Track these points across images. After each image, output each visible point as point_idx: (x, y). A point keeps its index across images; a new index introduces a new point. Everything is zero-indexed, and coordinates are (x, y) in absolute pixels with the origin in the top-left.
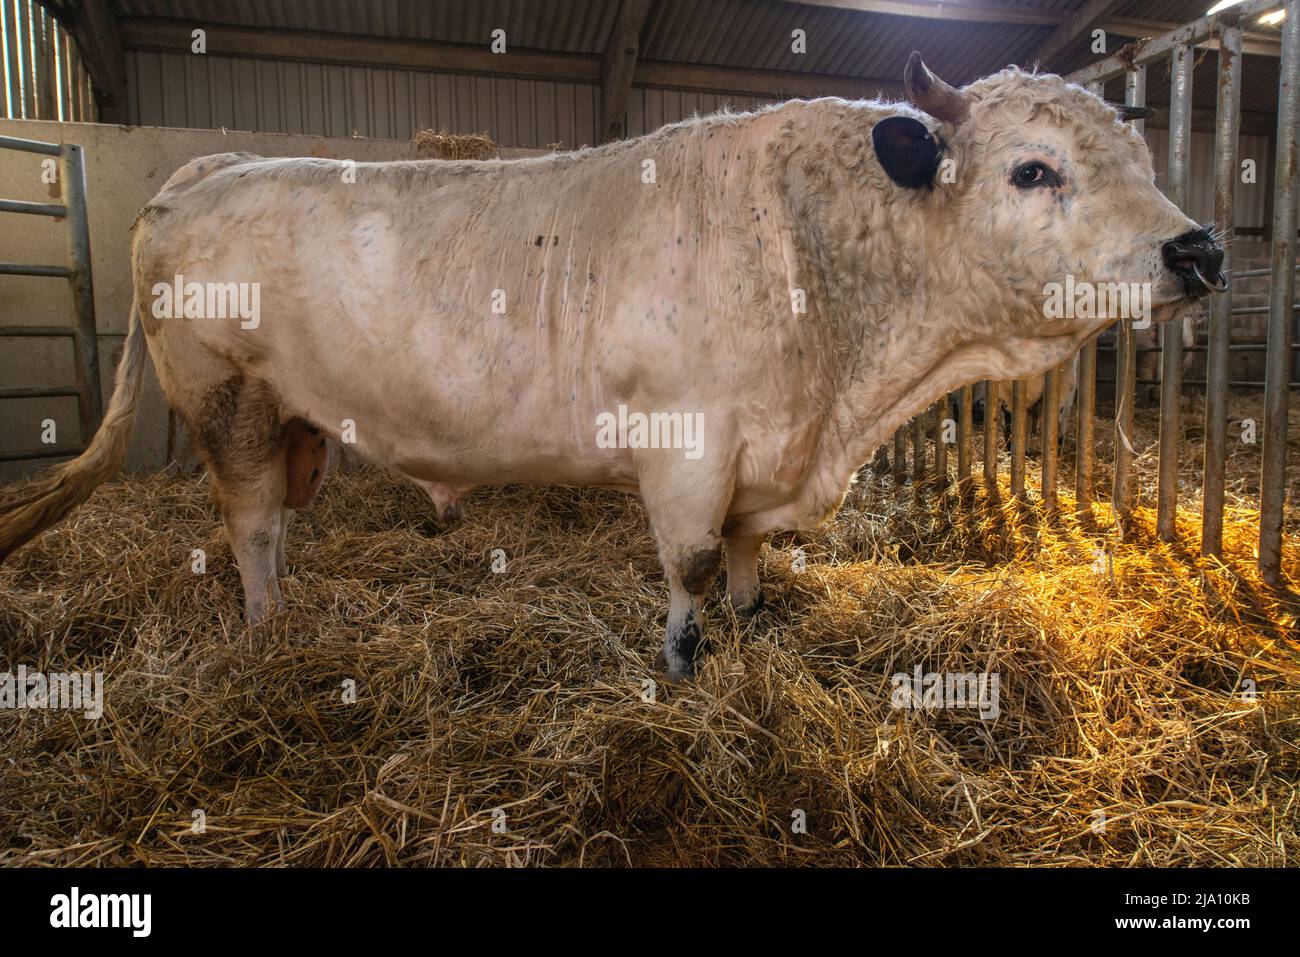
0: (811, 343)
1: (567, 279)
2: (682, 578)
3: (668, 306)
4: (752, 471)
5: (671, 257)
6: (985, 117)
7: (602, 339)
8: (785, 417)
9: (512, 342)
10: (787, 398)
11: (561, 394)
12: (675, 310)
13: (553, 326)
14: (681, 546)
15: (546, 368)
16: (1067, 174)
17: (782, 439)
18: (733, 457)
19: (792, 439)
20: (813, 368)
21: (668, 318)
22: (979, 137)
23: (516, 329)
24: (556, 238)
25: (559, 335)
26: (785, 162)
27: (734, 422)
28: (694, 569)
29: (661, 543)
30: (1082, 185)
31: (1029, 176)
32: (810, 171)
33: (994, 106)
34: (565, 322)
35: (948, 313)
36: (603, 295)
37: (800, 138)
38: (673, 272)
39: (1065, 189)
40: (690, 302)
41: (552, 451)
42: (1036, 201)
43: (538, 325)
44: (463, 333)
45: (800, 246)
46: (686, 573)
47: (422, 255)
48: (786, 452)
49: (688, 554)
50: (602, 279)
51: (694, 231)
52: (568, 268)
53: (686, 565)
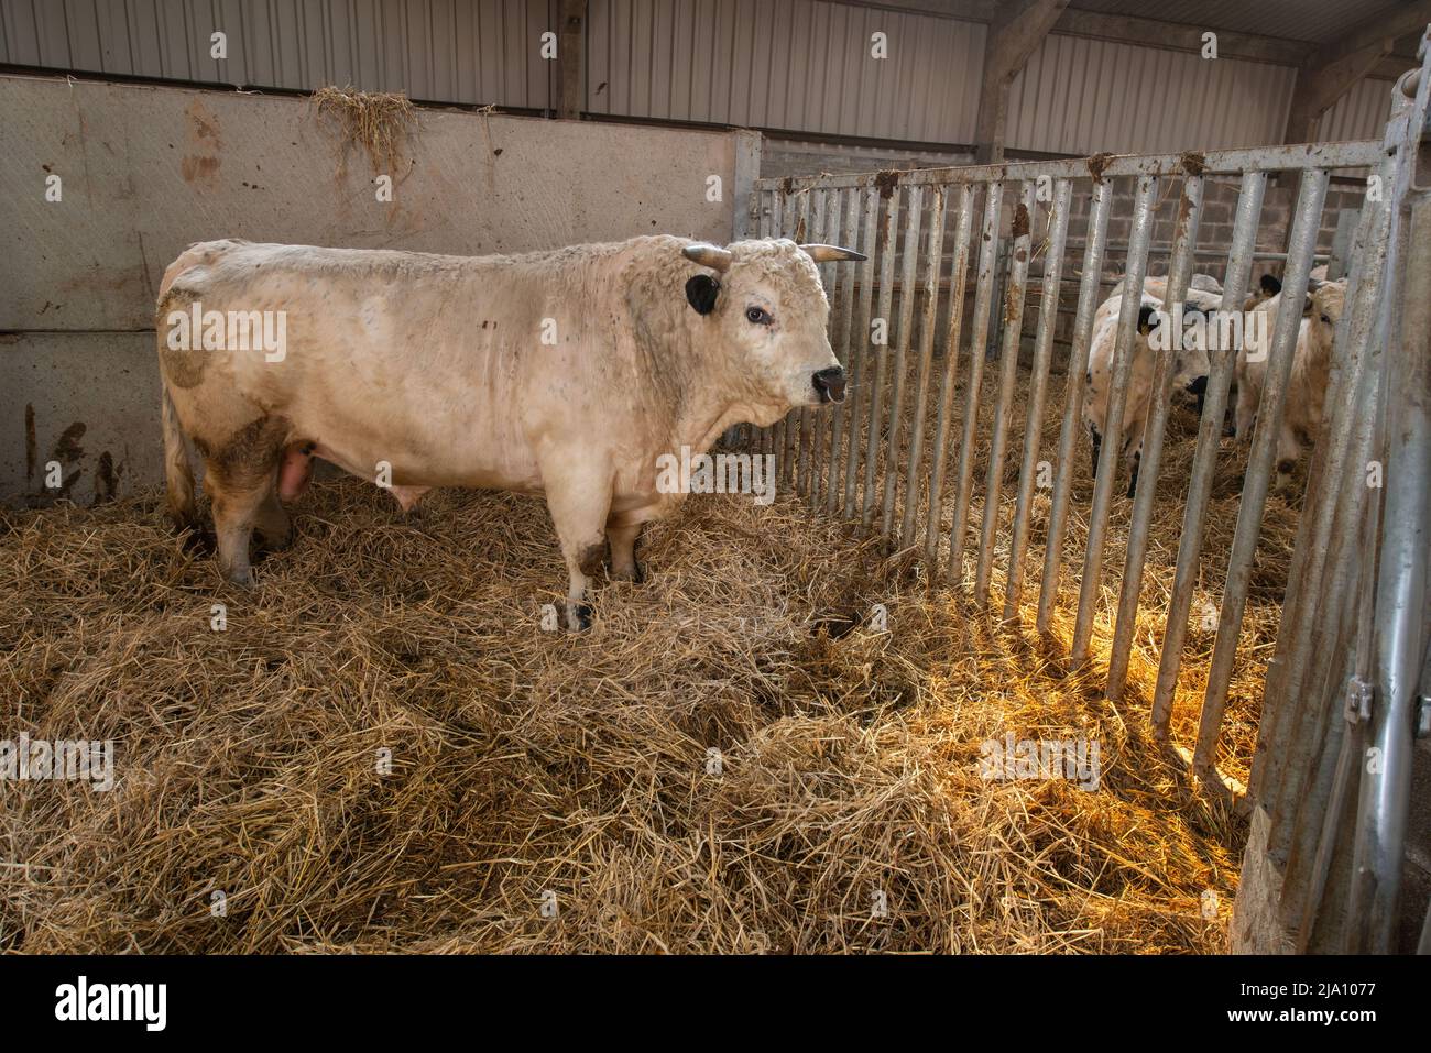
0: (649, 403)
1: (501, 354)
2: (582, 565)
3: (562, 383)
4: (624, 488)
5: (563, 349)
6: (738, 273)
7: (522, 400)
8: (640, 451)
9: (467, 394)
10: (639, 439)
12: (566, 385)
13: (492, 386)
14: (579, 543)
15: (487, 412)
16: (776, 317)
17: (637, 465)
18: (611, 479)
21: (562, 391)
22: (733, 284)
23: (470, 385)
24: (495, 324)
25: (495, 392)
26: (630, 284)
27: (610, 456)
28: (588, 558)
29: (563, 542)
30: (783, 325)
31: (756, 315)
32: (644, 289)
33: (742, 267)
34: (500, 383)
35: (718, 381)
36: (522, 369)
37: (639, 269)
38: (564, 359)
39: (773, 326)
41: (490, 467)
42: (758, 331)
43: (483, 383)
44: (436, 387)
45: (638, 338)
46: (582, 561)
47: (410, 332)
48: (641, 472)
49: (583, 547)
50: (522, 357)
51: (577, 331)
52: (502, 346)
53: (583, 555)
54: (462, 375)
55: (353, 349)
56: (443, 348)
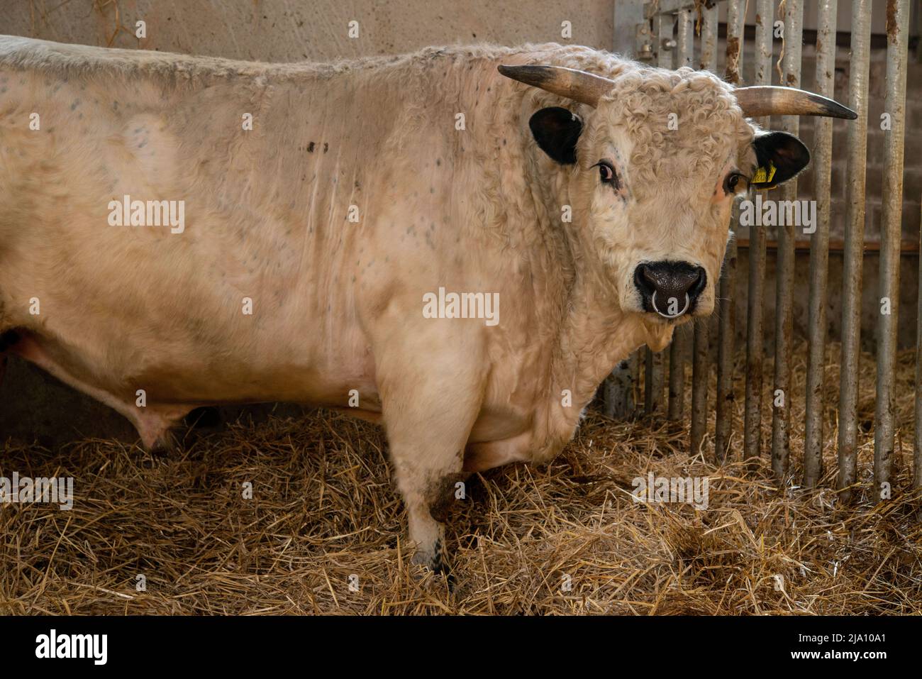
0: (540, 267)
1: (335, 187)
2: (430, 505)
3: (427, 223)
4: (500, 394)
5: (432, 176)
7: (362, 251)
8: (521, 338)
9: (284, 246)
10: (522, 319)
11: (320, 302)
12: (433, 228)
13: (320, 231)
14: (429, 472)
15: (309, 275)
16: (623, 180)
17: (516, 360)
18: (484, 375)
19: (525, 360)
20: (542, 291)
21: (427, 235)
23: (289, 231)
24: (326, 145)
25: (324, 241)
28: (443, 493)
34: (331, 229)
38: (432, 191)
39: (623, 192)
40: (446, 220)
41: (302, 361)
43: (308, 228)
44: (241, 235)
46: (434, 499)
47: (202, 157)
48: (522, 373)
49: (436, 479)
50: (366, 188)
51: (451, 154)
52: (336, 175)
53: (435, 490)
54: (277, 219)
55: (116, 181)
56: (251, 178)
